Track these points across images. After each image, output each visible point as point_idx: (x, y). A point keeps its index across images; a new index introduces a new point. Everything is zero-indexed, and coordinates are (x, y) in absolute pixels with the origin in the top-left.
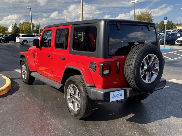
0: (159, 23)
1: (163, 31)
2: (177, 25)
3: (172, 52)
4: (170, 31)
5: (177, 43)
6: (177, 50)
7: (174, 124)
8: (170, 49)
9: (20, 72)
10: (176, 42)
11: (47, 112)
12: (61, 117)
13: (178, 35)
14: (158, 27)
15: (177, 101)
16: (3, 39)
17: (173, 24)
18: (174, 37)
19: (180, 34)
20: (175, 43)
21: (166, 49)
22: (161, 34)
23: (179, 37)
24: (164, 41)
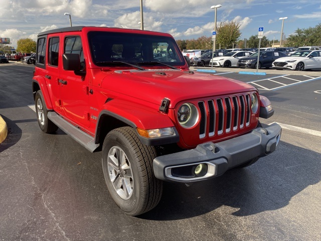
0: (248, 39)
1: (254, 50)
2: (272, 42)
3: (268, 79)
4: (264, 50)
5: (274, 66)
6: (274, 76)
7: (289, 221)
8: (264, 74)
9: (35, 110)
10: (273, 64)
11: (48, 192)
12: (72, 204)
13: (277, 54)
14: (247, 45)
15: (287, 166)
16: (32, 59)
17: (267, 40)
18: (270, 58)
19: (279, 53)
20: (271, 66)
21: (259, 74)
22: (252, 53)
23: (277, 57)
24: (256, 63)
